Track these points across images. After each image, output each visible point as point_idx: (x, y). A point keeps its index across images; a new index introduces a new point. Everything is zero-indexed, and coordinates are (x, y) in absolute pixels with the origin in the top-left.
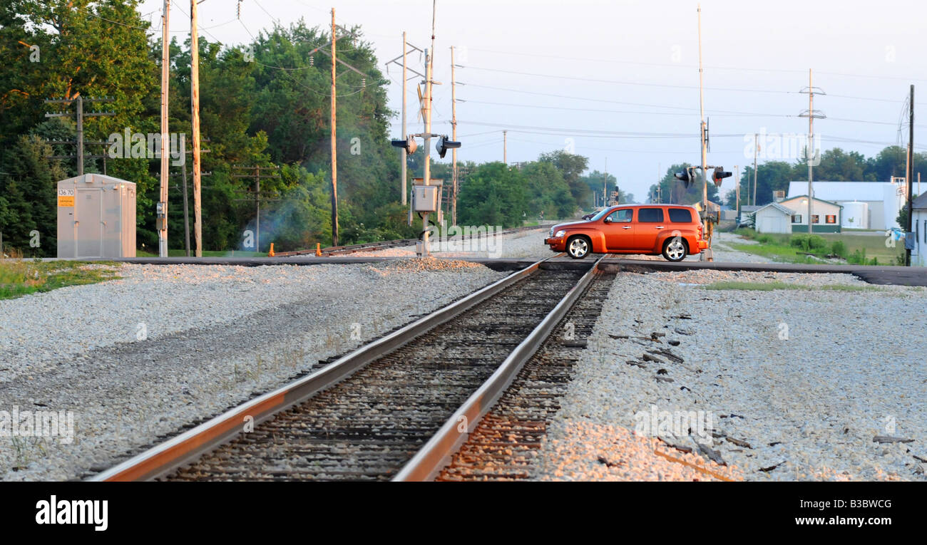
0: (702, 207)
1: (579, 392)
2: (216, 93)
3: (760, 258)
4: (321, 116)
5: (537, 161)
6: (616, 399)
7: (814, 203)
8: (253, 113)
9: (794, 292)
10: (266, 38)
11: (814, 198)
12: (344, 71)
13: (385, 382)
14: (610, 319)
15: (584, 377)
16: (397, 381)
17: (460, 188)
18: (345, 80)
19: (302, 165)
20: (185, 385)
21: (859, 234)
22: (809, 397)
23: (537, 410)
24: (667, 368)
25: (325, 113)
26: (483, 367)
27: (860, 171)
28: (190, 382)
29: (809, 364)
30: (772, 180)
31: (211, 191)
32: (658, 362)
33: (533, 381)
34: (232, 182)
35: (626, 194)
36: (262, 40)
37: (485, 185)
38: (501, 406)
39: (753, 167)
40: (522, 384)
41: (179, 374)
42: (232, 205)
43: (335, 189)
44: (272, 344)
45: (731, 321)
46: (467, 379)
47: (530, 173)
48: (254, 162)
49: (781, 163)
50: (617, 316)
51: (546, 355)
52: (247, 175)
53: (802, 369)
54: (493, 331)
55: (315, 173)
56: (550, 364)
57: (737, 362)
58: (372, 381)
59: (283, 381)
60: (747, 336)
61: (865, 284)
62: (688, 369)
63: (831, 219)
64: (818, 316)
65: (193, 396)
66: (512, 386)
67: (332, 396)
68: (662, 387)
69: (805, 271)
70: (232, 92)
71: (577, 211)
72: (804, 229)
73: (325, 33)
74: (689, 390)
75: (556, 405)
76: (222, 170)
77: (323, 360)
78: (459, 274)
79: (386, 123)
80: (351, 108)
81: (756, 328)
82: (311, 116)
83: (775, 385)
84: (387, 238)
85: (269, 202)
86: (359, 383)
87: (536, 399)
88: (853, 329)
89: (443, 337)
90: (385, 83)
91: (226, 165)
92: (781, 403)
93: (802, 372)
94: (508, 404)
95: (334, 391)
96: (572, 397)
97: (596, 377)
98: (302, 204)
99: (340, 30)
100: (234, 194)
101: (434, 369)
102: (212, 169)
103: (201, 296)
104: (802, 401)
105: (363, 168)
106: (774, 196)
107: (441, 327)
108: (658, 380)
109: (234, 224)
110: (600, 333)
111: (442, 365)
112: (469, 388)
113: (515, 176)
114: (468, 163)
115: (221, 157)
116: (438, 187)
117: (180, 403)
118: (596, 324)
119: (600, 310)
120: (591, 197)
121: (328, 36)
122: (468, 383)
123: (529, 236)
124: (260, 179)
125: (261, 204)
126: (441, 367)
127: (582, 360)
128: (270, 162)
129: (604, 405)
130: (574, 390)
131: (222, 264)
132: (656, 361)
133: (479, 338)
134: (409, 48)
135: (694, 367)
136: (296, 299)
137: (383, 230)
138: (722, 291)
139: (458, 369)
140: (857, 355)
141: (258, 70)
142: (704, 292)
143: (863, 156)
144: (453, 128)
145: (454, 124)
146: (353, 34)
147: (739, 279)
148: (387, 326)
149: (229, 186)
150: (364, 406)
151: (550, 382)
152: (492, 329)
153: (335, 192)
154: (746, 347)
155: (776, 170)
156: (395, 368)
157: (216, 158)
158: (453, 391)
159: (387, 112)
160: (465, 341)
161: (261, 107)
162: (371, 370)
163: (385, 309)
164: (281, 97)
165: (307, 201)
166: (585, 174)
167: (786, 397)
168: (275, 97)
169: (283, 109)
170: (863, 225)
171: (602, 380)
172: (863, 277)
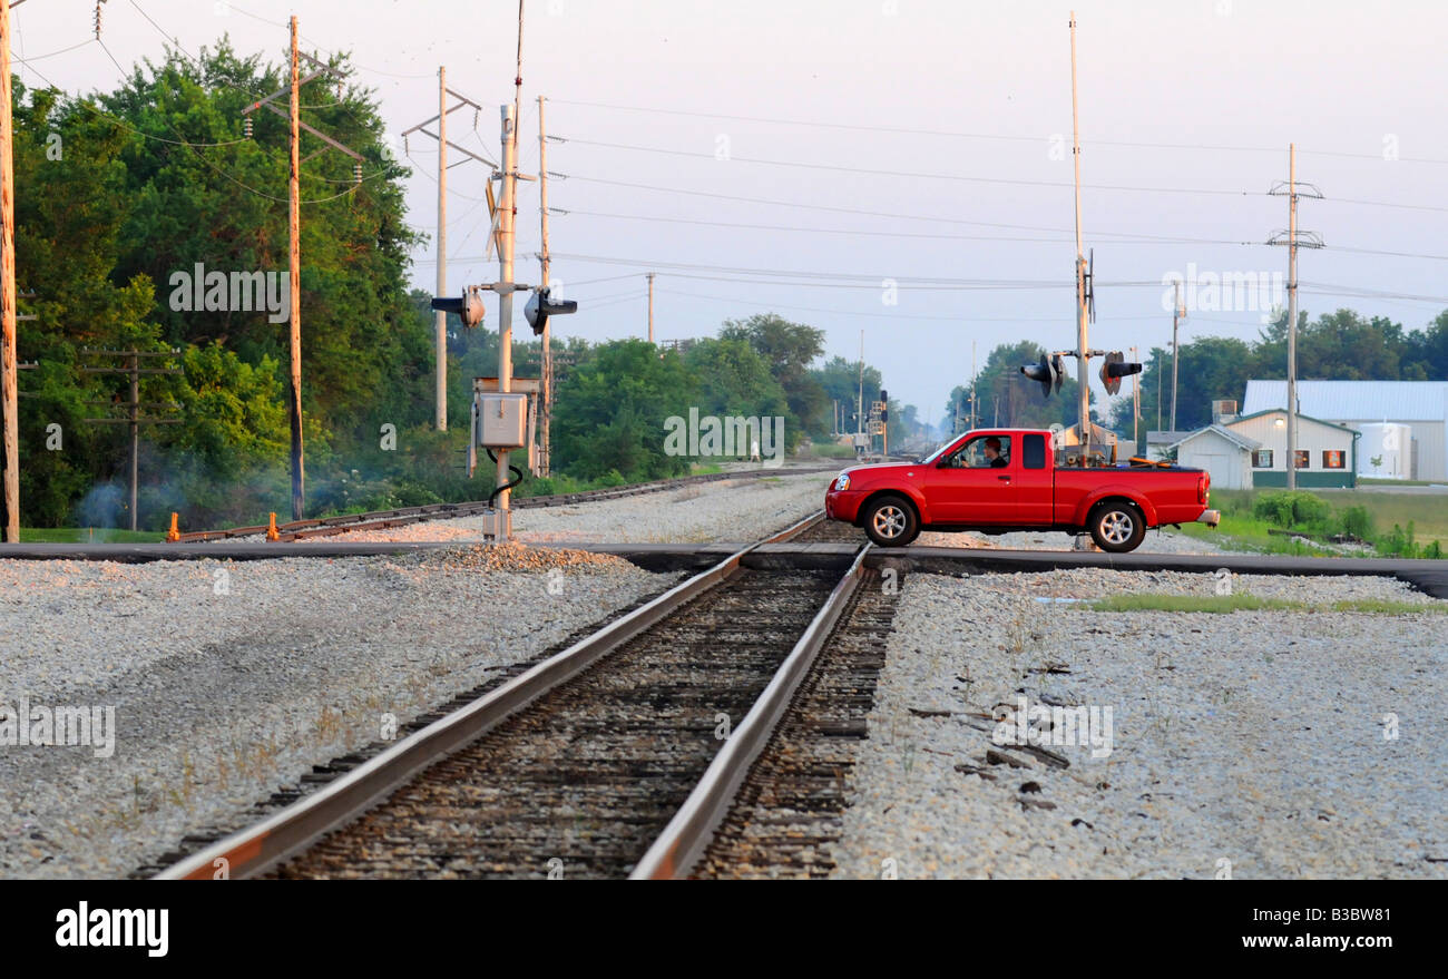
0: (1078, 437)
1: (869, 833)
2: (46, 194)
3: (1194, 543)
4: (267, 243)
5: (716, 338)
6: (947, 846)
7: (1301, 426)
8: (122, 237)
9: (1278, 615)
10: (149, 78)
11: (1298, 415)
12: (315, 148)
13: (461, 813)
14: (905, 674)
15: (873, 800)
16: (485, 809)
17: (555, 395)
18: (316, 167)
19: (228, 346)
20: (31, 821)
21: (1395, 490)
22: (1340, 842)
23: (788, 870)
24: (1040, 780)
25: (274, 236)
26: (660, 780)
27: (1394, 358)
28: (40, 812)
29: (1330, 770)
30: (1208, 377)
31: (33, 402)
32: (1018, 767)
33: (769, 809)
34: (80, 384)
35: (901, 406)
36: (140, 84)
37: (610, 387)
38: (713, 862)
39: (1170, 350)
40: (748, 816)
41: (14, 795)
42: (79, 432)
43: (299, 398)
44: (201, 729)
45: (1156, 677)
46: (630, 804)
47: (701, 363)
48: (125, 340)
49: (1226, 341)
50: (919, 667)
51: (787, 753)
52: (111, 368)
53: (1317, 782)
54: (668, 701)
55: (254, 362)
56: (798, 773)
57: (1178, 766)
58: (432, 809)
59: (244, 809)
60: (1191, 710)
61: (1424, 598)
62: (1078, 780)
63: (1334, 460)
64: (1336, 666)
65: (51, 843)
66: (727, 821)
67: (355, 843)
68: (1036, 821)
69: (1297, 572)
70: (78, 192)
71: (801, 442)
72: (1279, 479)
73: (273, 69)
74: (1090, 826)
75: (825, 860)
76: (59, 356)
77: (320, 764)
78: (574, 578)
79: (402, 258)
80: (329, 227)
81: (1209, 693)
82: (245, 244)
83: (1265, 815)
84: (408, 501)
85: (157, 425)
86: (405, 813)
87: (783, 848)
88: (1413, 694)
89: (566, 714)
90: (401, 174)
91: (68, 347)
92: (1283, 855)
93: (1315, 786)
94: (725, 858)
95: (356, 832)
96: (857, 843)
97: (900, 799)
98: (228, 428)
99: (305, 62)
100: (84, 408)
101: (558, 784)
102: (38, 356)
103: (36, 627)
104: (1325, 849)
105: (355, 352)
106: (1214, 412)
107: (558, 691)
108: (1025, 806)
109: (83, 472)
110: (890, 705)
111: (574, 776)
112: (638, 824)
113: (674, 369)
114: (572, 341)
115: (56, 330)
116: (530, 394)
117: (26, 858)
118: (879, 685)
119: (883, 655)
120: (830, 414)
121: (280, 76)
122: (633, 814)
123: (705, 495)
124: (140, 377)
125: (141, 430)
126: (574, 779)
127: (862, 763)
128: (159, 340)
129: (926, 859)
130: (857, 828)
131: (72, 559)
132: (1015, 765)
133: (640, 717)
134: (451, 102)
135: (1090, 776)
136: (236, 632)
137: (399, 484)
138: (1128, 614)
139: (608, 784)
140: (1427, 750)
141: (132, 145)
142: (1090, 616)
143: (1399, 326)
144: (544, 268)
145: (544, 260)
146: (332, 72)
147: (1160, 589)
148: (442, 691)
149: (73, 391)
150: (424, 863)
151: (805, 811)
152: (664, 698)
153: (299, 404)
154: (1193, 732)
155: (1217, 356)
156: (475, 782)
157: (47, 331)
158: (604, 832)
159: (404, 235)
160: (613, 724)
161: (140, 225)
162: (426, 786)
163: (430, 652)
164: (182, 203)
165: (239, 422)
166: (817, 364)
167: (1291, 841)
168: (169, 203)
169: (186, 228)
170: (1402, 473)
171: (912, 806)
172: (1419, 583)
